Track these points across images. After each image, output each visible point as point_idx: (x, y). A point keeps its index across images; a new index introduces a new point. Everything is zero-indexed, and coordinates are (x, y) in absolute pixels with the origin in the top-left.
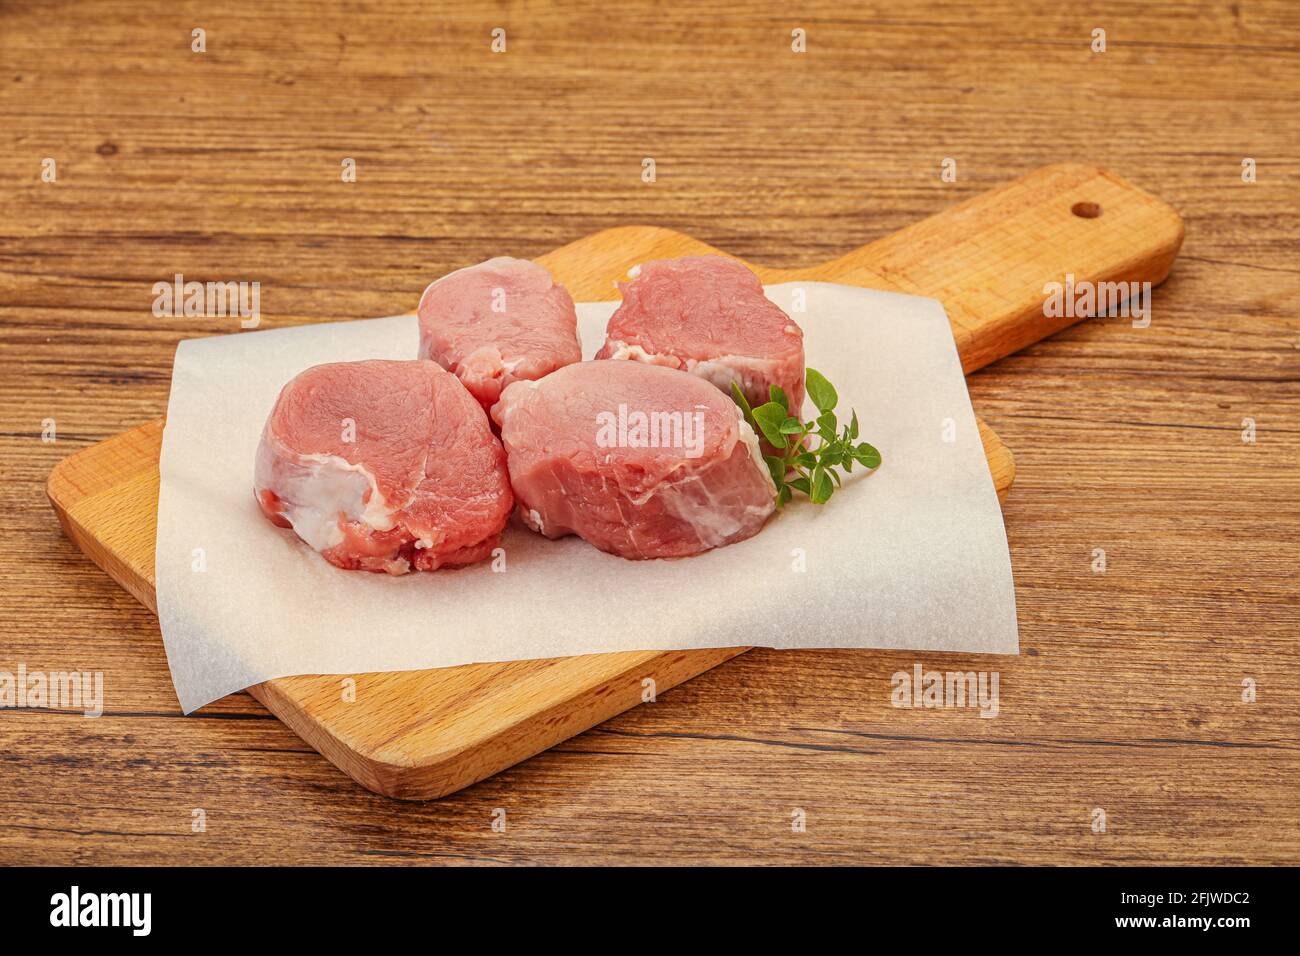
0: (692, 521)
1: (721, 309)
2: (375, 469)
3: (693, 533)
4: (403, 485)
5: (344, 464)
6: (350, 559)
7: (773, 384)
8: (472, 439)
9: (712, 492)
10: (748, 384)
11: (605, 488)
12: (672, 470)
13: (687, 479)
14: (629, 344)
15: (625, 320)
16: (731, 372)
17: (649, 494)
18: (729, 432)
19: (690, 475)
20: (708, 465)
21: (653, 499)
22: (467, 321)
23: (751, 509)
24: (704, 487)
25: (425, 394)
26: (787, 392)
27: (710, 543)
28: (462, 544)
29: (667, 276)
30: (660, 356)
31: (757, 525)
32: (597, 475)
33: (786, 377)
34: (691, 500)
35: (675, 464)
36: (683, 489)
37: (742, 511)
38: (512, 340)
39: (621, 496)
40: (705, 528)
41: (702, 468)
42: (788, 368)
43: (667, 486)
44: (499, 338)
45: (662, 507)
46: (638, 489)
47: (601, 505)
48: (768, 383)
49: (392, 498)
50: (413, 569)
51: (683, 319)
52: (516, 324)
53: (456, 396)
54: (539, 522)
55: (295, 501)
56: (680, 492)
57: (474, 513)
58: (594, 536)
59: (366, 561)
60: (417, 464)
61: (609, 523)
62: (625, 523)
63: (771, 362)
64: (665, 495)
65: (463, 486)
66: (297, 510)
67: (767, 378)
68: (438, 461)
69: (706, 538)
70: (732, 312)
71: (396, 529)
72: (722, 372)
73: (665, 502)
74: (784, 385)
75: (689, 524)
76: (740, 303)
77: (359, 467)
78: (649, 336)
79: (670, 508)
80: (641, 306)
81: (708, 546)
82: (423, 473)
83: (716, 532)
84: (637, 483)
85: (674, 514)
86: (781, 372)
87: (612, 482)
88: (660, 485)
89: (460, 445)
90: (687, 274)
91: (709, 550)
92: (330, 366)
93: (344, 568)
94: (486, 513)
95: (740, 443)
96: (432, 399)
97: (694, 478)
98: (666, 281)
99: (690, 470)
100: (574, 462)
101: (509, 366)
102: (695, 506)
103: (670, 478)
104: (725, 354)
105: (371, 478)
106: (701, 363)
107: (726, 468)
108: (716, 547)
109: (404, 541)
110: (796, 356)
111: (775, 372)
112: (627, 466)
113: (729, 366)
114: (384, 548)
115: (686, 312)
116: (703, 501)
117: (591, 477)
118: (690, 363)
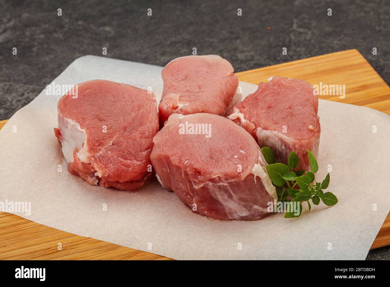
0: (224, 203)
1: (290, 108)
2: (90, 134)
3: (224, 209)
4: (99, 145)
5: (79, 127)
6: (75, 171)
7: (293, 151)
8: (143, 134)
9: (234, 193)
10: (283, 147)
11: (183, 176)
12: (213, 177)
13: (221, 184)
14: (241, 112)
15: (247, 100)
16: (276, 139)
17: (202, 185)
18: (247, 168)
19: (223, 182)
20: (233, 180)
21: (203, 188)
22: (180, 79)
23: (256, 207)
24: (230, 189)
25: (139, 107)
26: (299, 156)
27: (232, 217)
28: (116, 180)
29: (279, 85)
30: (248, 122)
31: (259, 215)
32: (180, 168)
33: (300, 150)
34: (224, 194)
35: (215, 175)
36: (219, 187)
37: (251, 207)
38: (191, 94)
39: (190, 181)
40: (230, 209)
41: (230, 181)
42: (301, 146)
43: (211, 184)
44: (187, 91)
45: (208, 193)
46: (196, 181)
47: (182, 183)
48: (291, 150)
49: (92, 149)
50: (98, 184)
51: (269, 107)
52: (200, 87)
53: (150, 112)
54: (160, 181)
55: (64, 138)
56: (217, 188)
57: (124, 168)
58: (179, 196)
59: (80, 173)
60: (111, 137)
61: (184, 192)
62: (192, 195)
63: (293, 140)
64: (210, 187)
65: (126, 154)
66: (64, 142)
67: (291, 147)
68: (121, 139)
69: (231, 214)
70: (293, 110)
71: (90, 164)
72: (273, 138)
73: (211, 191)
74: (298, 153)
75: (222, 205)
76: (299, 108)
77: (84, 130)
78: (250, 111)
79: (213, 194)
80: (257, 96)
81: (231, 218)
82: (112, 142)
83: (236, 213)
84: (197, 178)
85: (214, 197)
86: (297, 146)
87: (186, 173)
88: (207, 182)
89: (136, 134)
90: (288, 87)
91: (232, 220)
92: (104, 81)
93: (73, 174)
94: (130, 169)
95: (252, 175)
96: (139, 110)
97: (225, 184)
98: (276, 87)
99: (224, 180)
100: (172, 158)
101: (180, 106)
102: (226, 197)
103: (212, 180)
104: (275, 130)
105: (86, 137)
106: (264, 130)
107: (242, 184)
108: (235, 219)
109: (93, 170)
110: (307, 141)
111: (294, 145)
112: (194, 168)
113: (276, 136)
114: (86, 171)
115: (273, 105)
116: (230, 196)
117: (178, 168)
118: (259, 129)
